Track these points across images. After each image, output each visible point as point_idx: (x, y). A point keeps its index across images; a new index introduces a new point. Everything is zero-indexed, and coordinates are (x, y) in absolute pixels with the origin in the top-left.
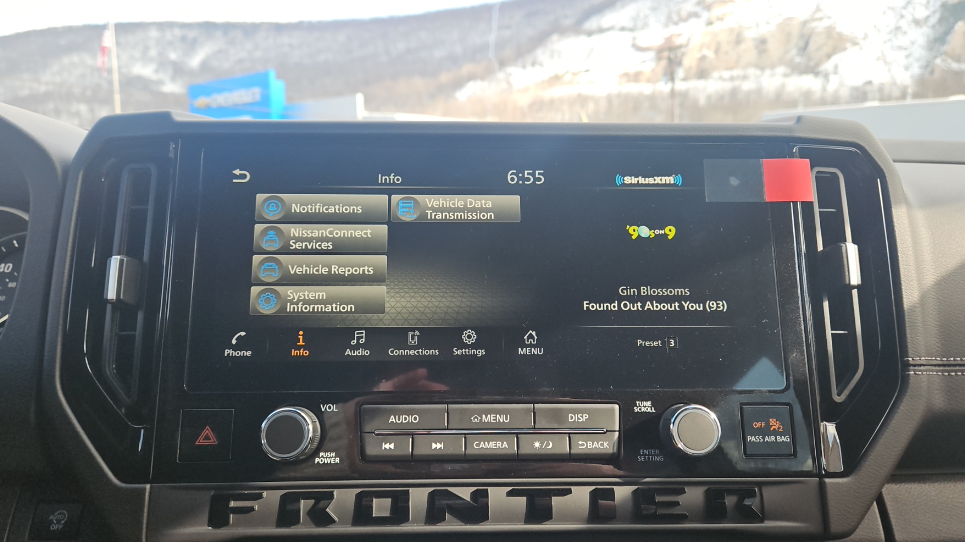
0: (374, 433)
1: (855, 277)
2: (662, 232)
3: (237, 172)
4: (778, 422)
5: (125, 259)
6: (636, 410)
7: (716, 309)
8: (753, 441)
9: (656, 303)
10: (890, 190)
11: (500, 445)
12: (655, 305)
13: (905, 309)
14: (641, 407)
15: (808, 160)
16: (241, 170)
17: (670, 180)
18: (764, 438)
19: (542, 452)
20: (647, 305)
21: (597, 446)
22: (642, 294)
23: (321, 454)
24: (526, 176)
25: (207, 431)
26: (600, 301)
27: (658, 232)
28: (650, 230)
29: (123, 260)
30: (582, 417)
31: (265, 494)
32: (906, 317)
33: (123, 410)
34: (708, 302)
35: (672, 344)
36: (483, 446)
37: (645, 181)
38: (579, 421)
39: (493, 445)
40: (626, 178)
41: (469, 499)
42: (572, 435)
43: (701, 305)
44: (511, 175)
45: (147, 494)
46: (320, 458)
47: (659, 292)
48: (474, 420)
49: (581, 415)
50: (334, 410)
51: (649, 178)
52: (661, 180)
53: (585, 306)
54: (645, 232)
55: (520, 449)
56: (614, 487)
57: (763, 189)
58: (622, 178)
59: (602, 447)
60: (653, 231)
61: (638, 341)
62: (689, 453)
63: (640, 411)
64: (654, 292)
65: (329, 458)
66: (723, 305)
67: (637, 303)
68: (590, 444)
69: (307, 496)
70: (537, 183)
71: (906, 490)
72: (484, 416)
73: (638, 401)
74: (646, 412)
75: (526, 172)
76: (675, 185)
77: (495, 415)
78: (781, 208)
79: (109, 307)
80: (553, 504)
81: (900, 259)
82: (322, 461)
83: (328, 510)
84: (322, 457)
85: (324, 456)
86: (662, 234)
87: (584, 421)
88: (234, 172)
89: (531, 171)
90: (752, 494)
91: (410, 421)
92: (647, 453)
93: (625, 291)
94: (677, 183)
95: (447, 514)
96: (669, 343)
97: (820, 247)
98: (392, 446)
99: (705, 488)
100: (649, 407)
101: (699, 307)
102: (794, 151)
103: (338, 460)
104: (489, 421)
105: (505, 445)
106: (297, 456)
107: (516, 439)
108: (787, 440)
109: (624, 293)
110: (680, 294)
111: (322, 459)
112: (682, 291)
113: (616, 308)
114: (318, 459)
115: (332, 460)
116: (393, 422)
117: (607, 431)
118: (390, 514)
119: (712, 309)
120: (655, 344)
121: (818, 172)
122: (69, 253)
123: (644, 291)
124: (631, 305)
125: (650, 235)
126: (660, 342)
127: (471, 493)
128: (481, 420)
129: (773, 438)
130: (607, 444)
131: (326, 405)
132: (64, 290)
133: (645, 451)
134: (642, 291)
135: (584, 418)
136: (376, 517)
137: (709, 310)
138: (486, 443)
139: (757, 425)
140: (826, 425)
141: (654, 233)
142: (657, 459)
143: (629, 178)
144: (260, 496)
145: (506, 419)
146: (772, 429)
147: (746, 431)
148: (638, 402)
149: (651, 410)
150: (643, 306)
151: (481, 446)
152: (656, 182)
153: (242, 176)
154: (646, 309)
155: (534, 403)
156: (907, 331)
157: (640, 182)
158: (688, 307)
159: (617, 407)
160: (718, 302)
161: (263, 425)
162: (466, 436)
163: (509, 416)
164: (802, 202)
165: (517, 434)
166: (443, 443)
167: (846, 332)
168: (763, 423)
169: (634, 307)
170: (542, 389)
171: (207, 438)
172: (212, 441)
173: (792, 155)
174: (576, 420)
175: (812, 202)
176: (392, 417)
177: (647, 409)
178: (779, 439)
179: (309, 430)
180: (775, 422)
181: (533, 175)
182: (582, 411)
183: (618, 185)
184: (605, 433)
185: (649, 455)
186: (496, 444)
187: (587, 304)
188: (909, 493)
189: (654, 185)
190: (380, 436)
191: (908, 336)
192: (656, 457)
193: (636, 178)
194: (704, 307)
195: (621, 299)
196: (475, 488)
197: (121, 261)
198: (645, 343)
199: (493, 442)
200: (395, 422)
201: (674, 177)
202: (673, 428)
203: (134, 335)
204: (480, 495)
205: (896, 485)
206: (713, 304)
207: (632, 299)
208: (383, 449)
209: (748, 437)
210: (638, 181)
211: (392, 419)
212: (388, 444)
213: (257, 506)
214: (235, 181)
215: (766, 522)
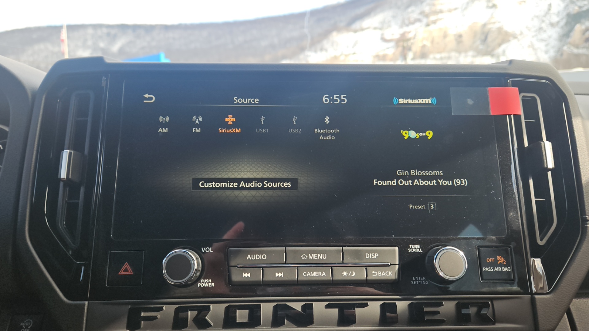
0: (237, 266)
1: (550, 163)
2: (424, 134)
3: (147, 96)
4: (503, 258)
5: (73, 152)
6: (410, 250)
7: (460, 184)
8: (487, 271)
9: (421, 180)
10: (571, 107)
11: (320, 274)
12: (420, 182)
13: (583, 184)
14: (413, 248)
15: (517, 88)
16: (149, 95)
17: (428, 101)
18: (494, 269)
19: (349, 278)
20: (415, 182)
21: (384, 274)
22: (412, 175)
23: (202, 280)
24: (335, 98)
25: (126, 266)
26: (384, 180)
27: (421, 134)
28: (416, 133)
29: (72, 152)
30: (374, 255)
31: (165, 307)
32: (584, 189)
33: (70, 252)
34: (455, 179)
35: (432, 207)
36: (310, 275)
37: (412, 101)
38: (372, 258)
39: (316, 274)
40: (400, 100)
41: (300, 310)
42: (368, 267)
43: (451, 182)
44: (325, 98)
45: (86, 308)
46: (201, 283)
47: (423, 173)
48: (303, 258)
49: (374, 254)
50: (211, 251)
51: (415, 99)
52: (423, 101)
53: (375, 182)
54: (413, 134)
55: (334, 276)
56: (396, 302)
57: (489, 106)
58: (398, 100)
59: (388, 275)
60: (418, 134)
61: (410, 205)
62: (446, 278)
63: (412, 251)
64: (420, 173)
65: (207, 283)
66: (465, 182)
67: (409, 181)
68: (380, 273)
69: (192, 309)
70: (342, 103)
71: (584, 303)
72: (309, 255)
73: (411, 244)
74: (416, 252)
75: (335, 96)
76: (431, 104)
77: (317, 254)
78: (501, 119)
79: (62, 184)
80: (356, 313)
81: (579, 152)
82: (202, 285)
83: (206, 318)
84: (203, 282)
85: (204, 282)
86: (424, 136)
87: (376, 258)
88: (145, 96)
89: (339, 95)
90: (487, 306)
91: (261, 259)
92: (418, 279)
93: (401, 173)
94: (433, 103)
95: (286, 320)
96: (430, 206)
97: (526, 144)
98: (249, 275)
99: (456, 302)
100: (418, 248)
101: (450, 183)
102: (508, 82)
103: (213, 284)
104: (313, 258)
105: (324, 274)
106: (186, 282)
107: (331, 270)
108: (509, 270)
109: (400, 174)
110: (436, 175)
111: (203, 284)
112: (438, 173)
113: (395, 184)
114: (200, 284)
115: (209, 285)
116: (249, 259)
117: (391, 264)
118: (248, 320)
119: (457, 184)
120: (421, 207)
121: (523, 96)
122: (35, 149)
123: (413, 173)
124: (405, 182)
125: (417, 136)
126: (424, 206)
127: (302, 306)
128: (308, 257)
129: (499, 269)
130: (391, 273)
131: (205, 248)
132: (32, 172)
133: (416, 277)
134: (412, 173)
135: (376, 256)
136: (238, 323)
137: (456, 185)
138: (311, 273)
139: (489, 260)
140: (534, 260)
141: (419, 135)
142: (424, 283)
143: (402, 99)
144: (161, 309)
145: (325, 257)
146: (499, 263)
147: (482, 264)
148: (410, 246)
149: (420, 250)
150: (413, 183)
151: (308, 275)
152: (419, 102)
153: (150, 98)
154: (414, 184)
155: (342, 246)
156: (585, 198)
157: (409, 102)
158: (442, 183)
159: (397, 249)
160: (461, 180)
161: (164, 261)
162: (298, 268)
163: (326, 255)
164: (514, 115)
165: (332, 267)
166: (282, 273)
167: (544, 200)
168: (493, 259)
169: (406, 183)
170: (348, 237)
171: (126, 270)
172: (130, 272)
173: (506, 85)
174: (371, 258)
175: (520, 115)
176: (249, 255)
177: (417, 250)
178: (504, 269)
179: (194, 265)
180: (501, 258)
181: (340, 97)
182: (375, 252)
183: (395, 104)
184: (389, 266)
185: (419, 280)
186: (318, 273)
187: (376, 181)
188: (586, 305)
189: (418, 104)
190: (241, 269)
191: (586, 201)
192: (423, 282)
193: (406, 100)
194: (453, 183)
195: (398, 178)
196: (304, 303)
197: (70, 153)
198: (414, 207)
199: (316, 272)
200: (251, 259)
201: (431, 99)
202: (436, 263)
203: (78, 203)
204: (308, 308)
205: (578, 299)
206: (458, 181)
207: (405, 178)
208: (243, 277)
209: (484, 268)
210: (408, 102)
211: (249, 257)
212: (247, 273)
213: (159, 316)
214: (145, 101)
215: (496, 324)
